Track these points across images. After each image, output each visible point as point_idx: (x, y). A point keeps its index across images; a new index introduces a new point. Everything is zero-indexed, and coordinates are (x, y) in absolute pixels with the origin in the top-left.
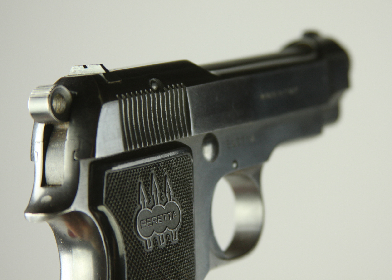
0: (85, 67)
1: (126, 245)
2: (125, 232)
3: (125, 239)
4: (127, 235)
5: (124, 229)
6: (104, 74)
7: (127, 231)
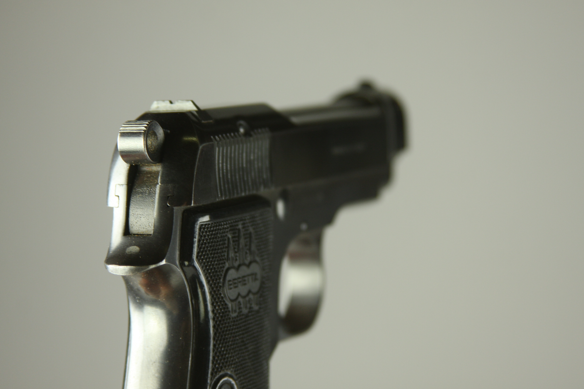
0: (171, 102)
1: (213, 307)
2: (213, 293)
3: (213, 300)
4: (215, 296)
5: (213, 288)
6: (196, 111)
7: (215, 292)
